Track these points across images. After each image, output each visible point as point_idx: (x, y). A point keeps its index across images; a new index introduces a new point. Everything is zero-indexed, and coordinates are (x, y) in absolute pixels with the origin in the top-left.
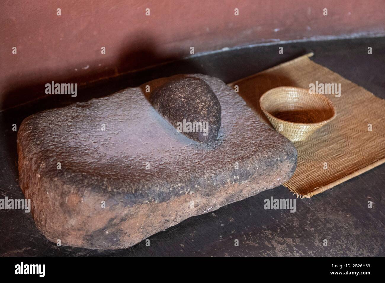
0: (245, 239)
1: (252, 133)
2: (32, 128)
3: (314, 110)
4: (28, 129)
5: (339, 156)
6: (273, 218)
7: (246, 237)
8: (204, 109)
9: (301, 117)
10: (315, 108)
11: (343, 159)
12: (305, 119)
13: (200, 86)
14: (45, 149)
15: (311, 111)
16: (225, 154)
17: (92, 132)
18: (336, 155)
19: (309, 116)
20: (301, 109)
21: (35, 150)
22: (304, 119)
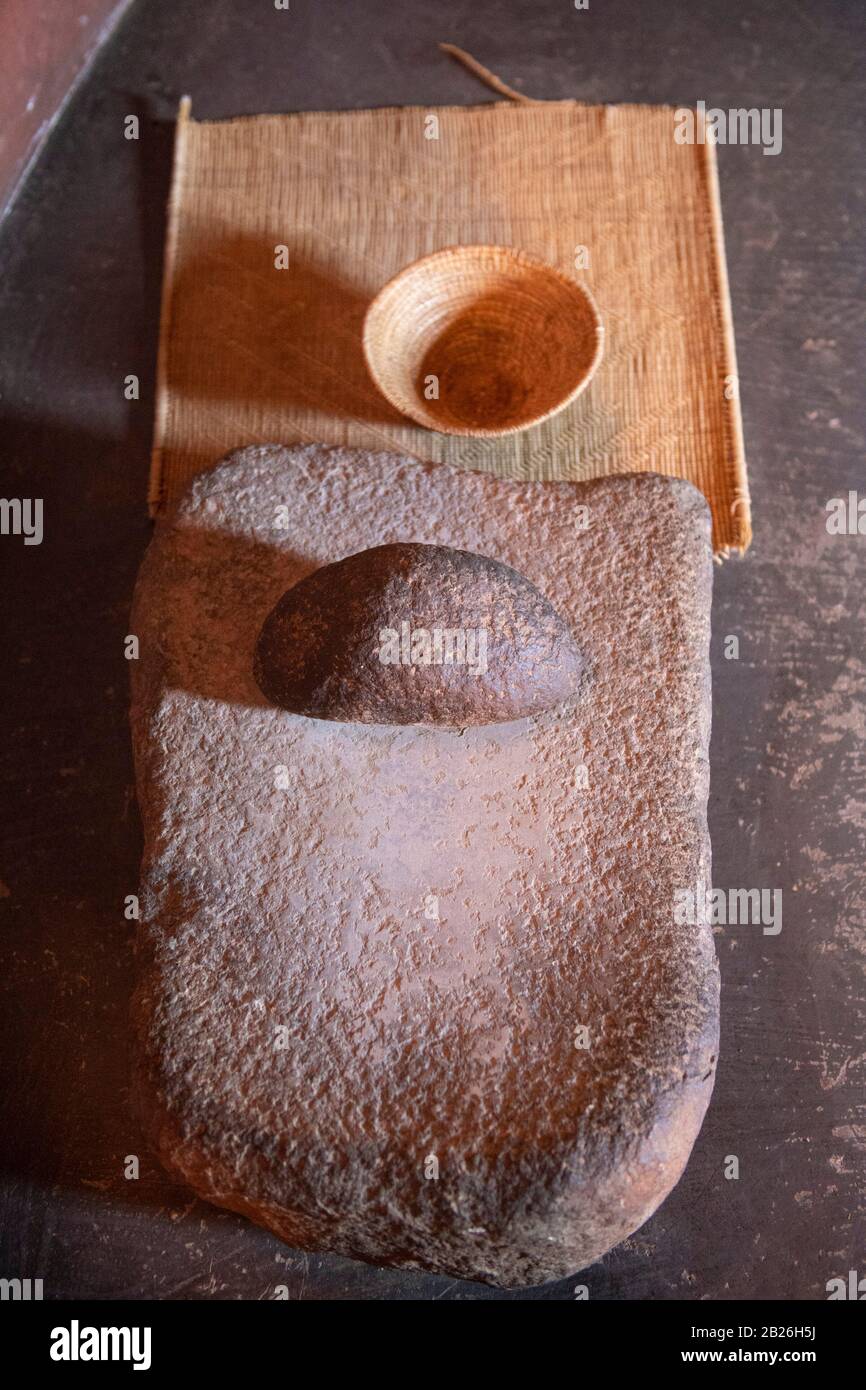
0: (783, 775)
1: (572, 539)
2: (236, 1138)
3: (480, 300)
4: (230, 1149)
5: (640, 367)
6: (752, 665)
7: (779, 767)
8: (517, 625)
9: (460, 342)
10: (480, 294)
11: (659, 368)
12: (475, 338)
13: (445, 580)
14: (383, 1155)
15: (472, 309)
16: (633, 667)
17: (338, 959)
18: (631, 369)
19: (476, 324)
20: (448, 323)
21: (360, 1184)
22: (472, 341)
